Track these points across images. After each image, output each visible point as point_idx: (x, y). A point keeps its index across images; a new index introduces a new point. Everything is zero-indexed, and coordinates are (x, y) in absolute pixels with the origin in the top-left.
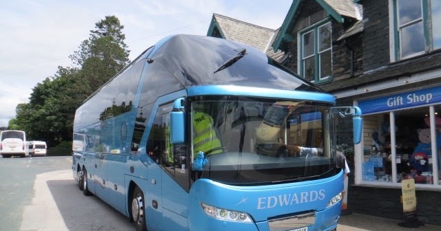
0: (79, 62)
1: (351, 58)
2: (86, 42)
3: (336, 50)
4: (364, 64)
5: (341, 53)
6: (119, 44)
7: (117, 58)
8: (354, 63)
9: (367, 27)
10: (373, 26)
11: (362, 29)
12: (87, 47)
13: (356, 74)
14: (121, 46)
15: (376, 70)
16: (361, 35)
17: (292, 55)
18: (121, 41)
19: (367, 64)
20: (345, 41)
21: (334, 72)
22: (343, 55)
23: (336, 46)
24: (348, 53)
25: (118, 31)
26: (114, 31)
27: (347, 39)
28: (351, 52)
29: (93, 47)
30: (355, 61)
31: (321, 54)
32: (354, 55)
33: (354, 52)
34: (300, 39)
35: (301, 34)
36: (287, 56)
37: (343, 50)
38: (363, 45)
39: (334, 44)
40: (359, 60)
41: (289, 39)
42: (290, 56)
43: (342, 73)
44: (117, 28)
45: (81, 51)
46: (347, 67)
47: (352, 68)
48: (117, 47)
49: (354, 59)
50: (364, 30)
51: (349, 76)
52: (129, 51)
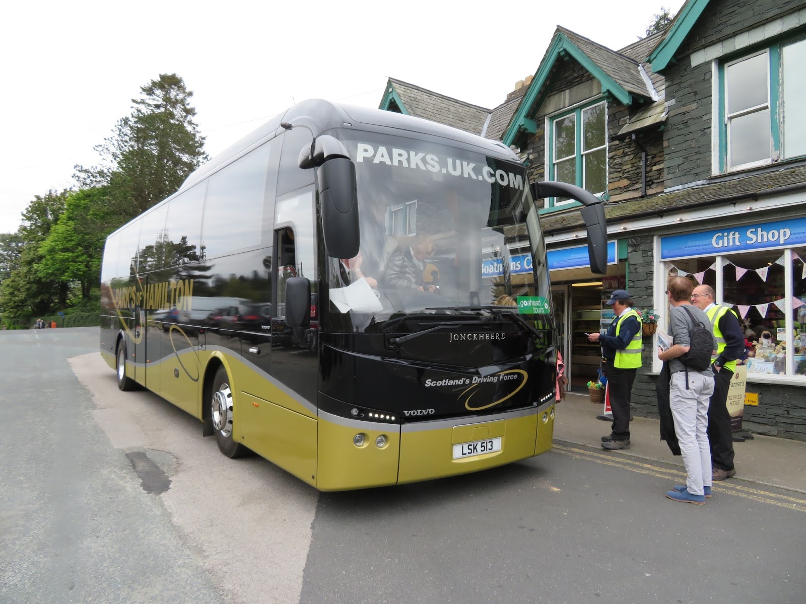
0: (115, 156)
1: (642, 164)
2: (126, 121)
3: (615, 150)
4: (665, 176)
5: (625, 154)
6: (186, 124)
7: (183, 151)
8: (646, 173)
9: (672, 114)
10: (684, 114)
11: (663, 116)
12: (127, 130)
13: (650, 191)
14: (189, 128)
15: (687, 186)
16: (663, 127)
17: (536, 155)
18: (188, 119)
19: (670, 176)
20: (634, 137)
21: (612, 186)
22: (627, 157)
23: (617, 142)
24: (636, 155)
25: (182, 102)
26: (174, 103)
27: (637, 132)
28: (643, 154)
29: (139, 130)
30: (649, 169)
31: (587, 155)
32: (646, 160)
33: (647, 155)
34: (549, 129)
35: (552, 119)
36: (525, 156)
37: (627, 150)
38: (665, 144)
39: (612, 139)
40: (654, 168)
41: (531, 127)
42: (531, 157)
43: (626, 189)
44: (181, 96)
45: (117, 137)
46: (634, 180)
47: (643, 180)
48: (181, 127)
49: (646, 166)
50: (667, 118)
51: (638, 194)
52: (203, 138)
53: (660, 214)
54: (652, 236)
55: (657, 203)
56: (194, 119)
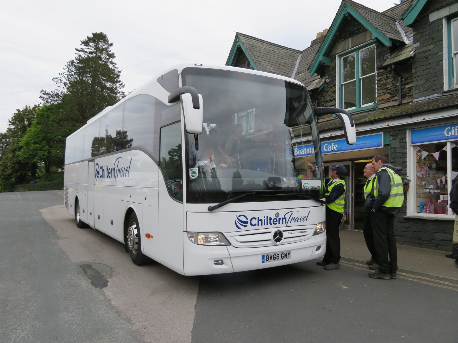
0: (65, 84)
1: (398, 84)
2: (72, 62)
3: (381, 75)
4: (414, 91)
5: (388, 78)
6: (108, 64)
7: (107, 81)
8: (402, 89)
9: (417, 52)
10: (425, 52)
11: (412, 53)
12: (73, 68)
13: (404, 101)
14: (111, 66)
15: (428, 97)
16: (412, 60)
17: (331, 79)
18: (110, 60)
19: (417, 91)
20: (393, 67)
21: (379, 98)
22: (389, 80)
23: (382, 70)
24: (395, 78)
25: (106, 50)
26: (102, 50)
27: (396, 64)
28: (400, 78)
29: (80, 68)
30: (403, 87)
31: (363, 79)
32: (402, 81)
33: (402, 78)
34: (338, 62)
35: (340, 56)
36: (323, 80)
37: (389, 75)
38: (414, 71)
39: (379, 68)
40: (407, 86)
41: (327, 62)
42: (327, 81)
43: (388, 100)
44: (106, 46)
45: (67, 73)
46: (393, 94)
47: (400, 94)
48: (106, 65)
49: (402, 85)
50: (415, 55)
51: (396, 103)
52: (120, 72)
53: (411, 115)
54: (406, 130)
55: (408, 108)
56: (114, 60)
